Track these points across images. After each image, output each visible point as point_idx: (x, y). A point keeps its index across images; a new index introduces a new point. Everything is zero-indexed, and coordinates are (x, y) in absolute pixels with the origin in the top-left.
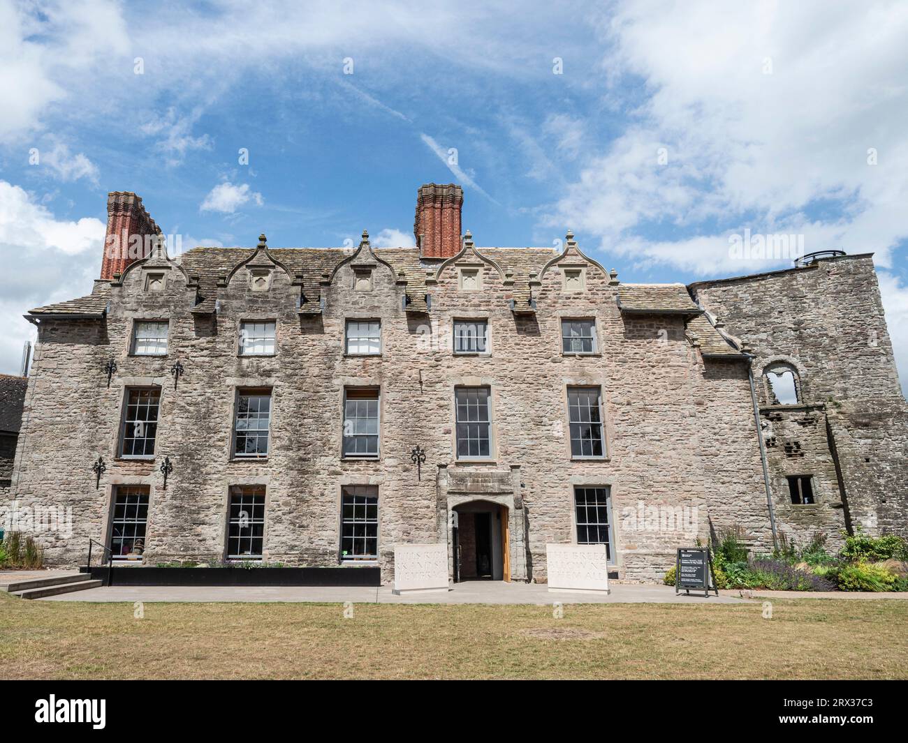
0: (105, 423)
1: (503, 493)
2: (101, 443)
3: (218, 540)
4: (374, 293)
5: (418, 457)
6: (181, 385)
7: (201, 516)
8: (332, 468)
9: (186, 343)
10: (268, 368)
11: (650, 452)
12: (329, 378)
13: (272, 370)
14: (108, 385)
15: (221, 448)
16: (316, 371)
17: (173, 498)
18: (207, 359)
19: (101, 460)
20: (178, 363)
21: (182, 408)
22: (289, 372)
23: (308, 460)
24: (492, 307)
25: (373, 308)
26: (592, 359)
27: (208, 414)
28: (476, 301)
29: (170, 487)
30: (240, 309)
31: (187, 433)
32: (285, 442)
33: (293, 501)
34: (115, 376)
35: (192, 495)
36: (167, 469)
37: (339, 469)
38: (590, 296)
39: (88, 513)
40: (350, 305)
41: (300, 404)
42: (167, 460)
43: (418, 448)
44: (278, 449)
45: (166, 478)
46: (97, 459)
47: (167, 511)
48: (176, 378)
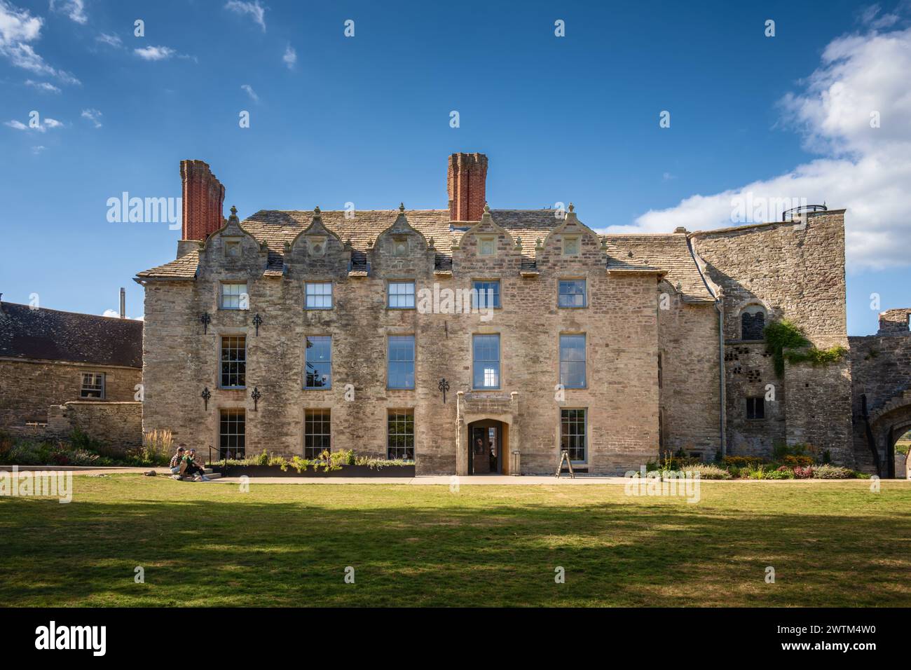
0: (206, 363)
1: (505, 412)
2: (205, 377)
3: (298, 447)
4: (409, 258)
5: (444, 386)
6: (262, 333)
7: (285, 430)
8: (379, 396)
9: (263, 299)
10: (327, 319)
11: (619, 383)
12: (376, 327)
13: (330, 321)
14: (205, 334)
15: (295, 381)
16: (364, 322)
17: (263, 417)
18: (280, 313)
19: (206, 389)
20: (258, 316)
21: (263, 351)
22: (344, 322)
23: (361, 389)
24: (503, 270)
25: (408, 271)
26: (581, 311)
27: (283, 355)
28: (491, 265)
29: (259, 409)
30: (303, 271)
31: (269, 371)
32: (344, 376)
33: (351, 419)
34: (210, 327)
35: (276, 414)
36: (256, 396)
37: (384, 396)
38: (584, 259)
39: (202, 427)
40: (390, 268)
41: (354, 347)
42: (256, 390)
43: (444, 380)
44: (338, 381)
45: (256, 402)
46: (203, 389)
47: (259, 426)
48: (257, 328)
